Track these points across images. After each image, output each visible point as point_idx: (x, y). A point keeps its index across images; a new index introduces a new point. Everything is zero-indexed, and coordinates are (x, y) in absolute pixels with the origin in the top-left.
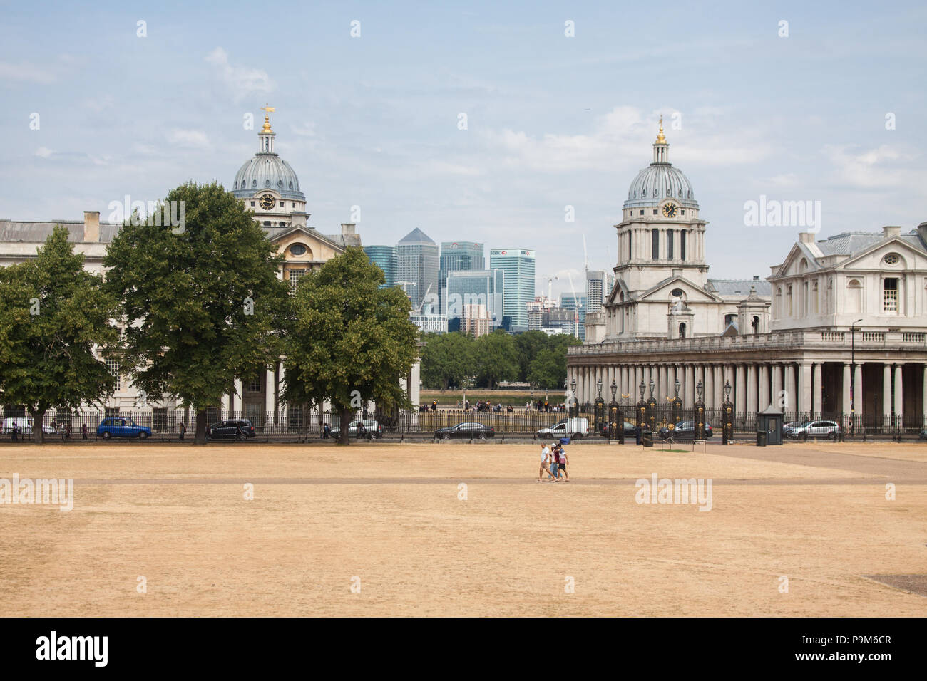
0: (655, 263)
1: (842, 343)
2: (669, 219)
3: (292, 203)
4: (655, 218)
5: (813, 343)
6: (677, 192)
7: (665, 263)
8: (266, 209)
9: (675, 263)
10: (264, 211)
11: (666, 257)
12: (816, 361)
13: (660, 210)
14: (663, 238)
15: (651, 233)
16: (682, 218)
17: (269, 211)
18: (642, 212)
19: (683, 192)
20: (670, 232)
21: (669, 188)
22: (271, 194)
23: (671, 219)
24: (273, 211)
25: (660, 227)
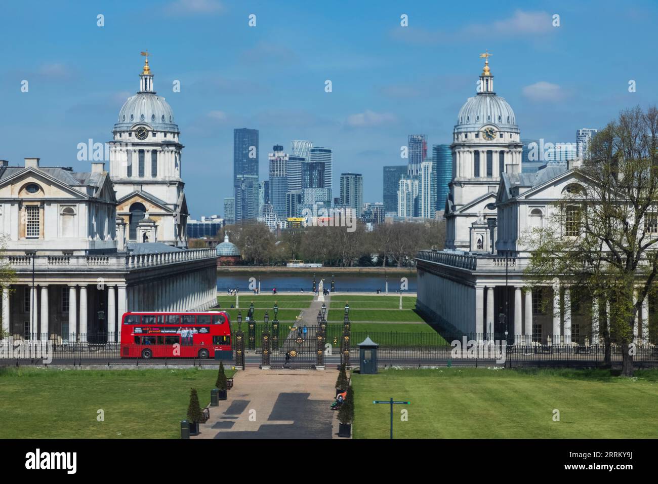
0: (476, 180)
1: (514, 268)
2: (488, 142)
3: (163, 134)
4: (476, 141)
5: (484, 269)
6: (497, 118)
7: (485, 180)
8: (140, 139)
9: (494, 180)
10: (139, 141)
11: (486, 175)
12: (488, 285)
13: (481, 134)
14: (483, 158)
15: (473, 154)
16: (502, 141)
17: (143, 141)
18: (466, 136)
19: (503, 118)
20: (490, 153)
21: (489, 114)
22: (144, 126)
23: (490, 142)
24: (146, 141)
25: (480, 149)
